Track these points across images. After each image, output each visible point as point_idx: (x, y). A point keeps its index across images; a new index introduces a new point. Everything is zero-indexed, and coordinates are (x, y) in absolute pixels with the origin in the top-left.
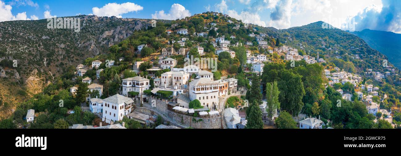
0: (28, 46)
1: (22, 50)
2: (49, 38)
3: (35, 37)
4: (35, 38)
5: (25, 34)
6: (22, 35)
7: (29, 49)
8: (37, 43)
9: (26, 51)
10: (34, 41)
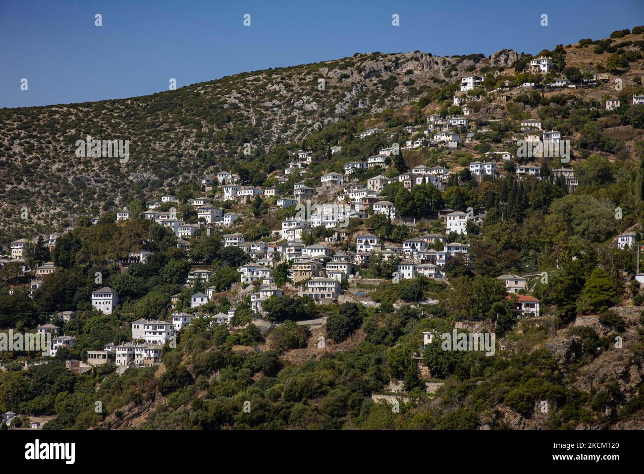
0: (68, 207)
1: (42, 222)
2: (154, 178)
3: (103, 177)
4: (103, 182)
5: (72, 165)
6: (59, 170)
7: (66, 216)
8: (102, 196)
9: (52, 224)
10: (95, 193)
